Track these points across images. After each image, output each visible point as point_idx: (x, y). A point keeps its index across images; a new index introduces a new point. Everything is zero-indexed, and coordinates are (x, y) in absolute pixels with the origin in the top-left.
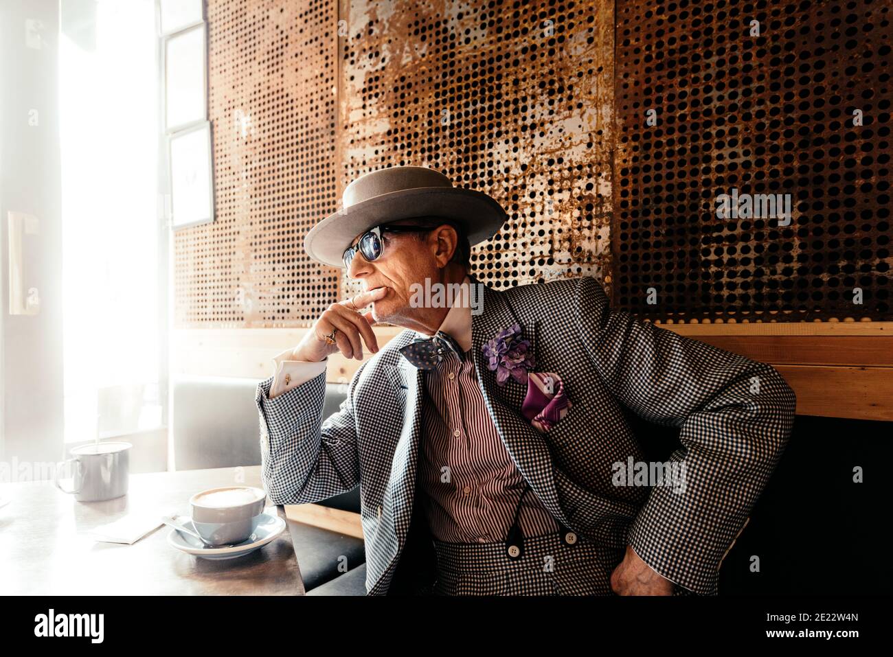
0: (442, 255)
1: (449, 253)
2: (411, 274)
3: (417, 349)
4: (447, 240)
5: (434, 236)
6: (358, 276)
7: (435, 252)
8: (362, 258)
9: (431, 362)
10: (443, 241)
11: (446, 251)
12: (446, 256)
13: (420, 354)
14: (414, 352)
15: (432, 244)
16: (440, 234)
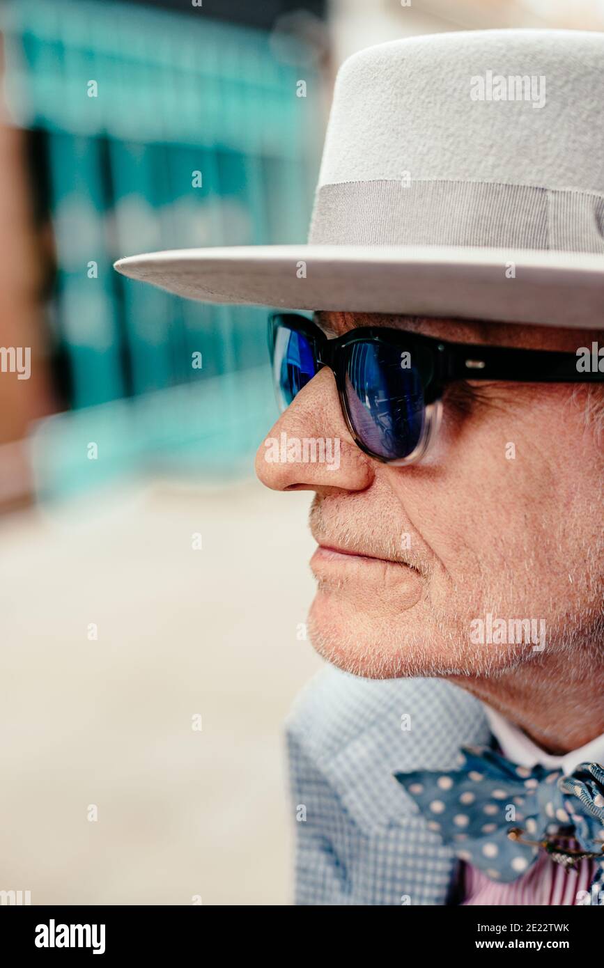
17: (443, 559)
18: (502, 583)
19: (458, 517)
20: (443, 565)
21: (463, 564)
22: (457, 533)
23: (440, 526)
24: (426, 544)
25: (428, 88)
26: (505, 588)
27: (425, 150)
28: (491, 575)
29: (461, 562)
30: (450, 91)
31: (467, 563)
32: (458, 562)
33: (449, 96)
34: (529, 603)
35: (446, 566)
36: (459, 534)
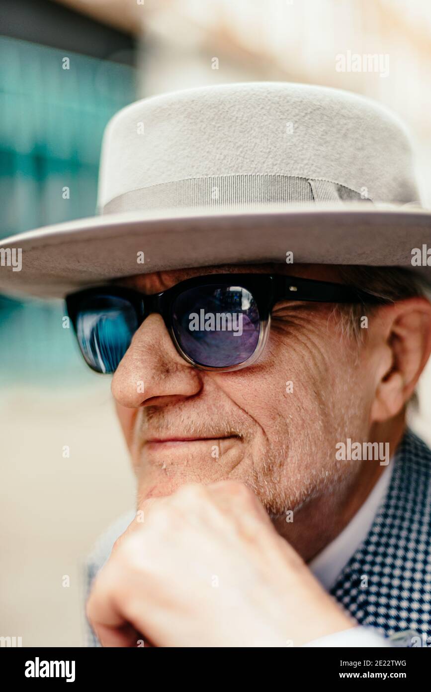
17: (263, 426)
18: (302, 439)
19: (274, 394)
20: (263, 429)
21: (277, 428)
22: (273, 407)
23: (260, 404)
24: (252, 417)
25: (216, 118)
26: (303, 442)
27: (222, 157)
28: (295, 434)
29: (276, 426)
30: (234, 119)
31: (280, 426)
32: (275, 427)
33: (233, 122)
34: (317, 453)
35: (265, 430)
36: (274, 407)
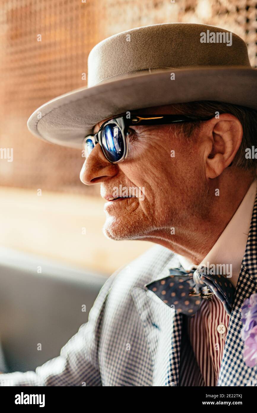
0: (217, 158)
1: (226, 156)
2: (166, 184)
3: (172, 284)
4: (227, 137)
5: (207, 129)
6: (94, 180)
7: (207, 153)
8: (101, 156)
9: (192, 301)
10: (221, 137)
11: (222, 153)
12: (223, 161)
13: (176, 290)
14: (167, 288)
15: (202, 142)
16: (216, 126)
